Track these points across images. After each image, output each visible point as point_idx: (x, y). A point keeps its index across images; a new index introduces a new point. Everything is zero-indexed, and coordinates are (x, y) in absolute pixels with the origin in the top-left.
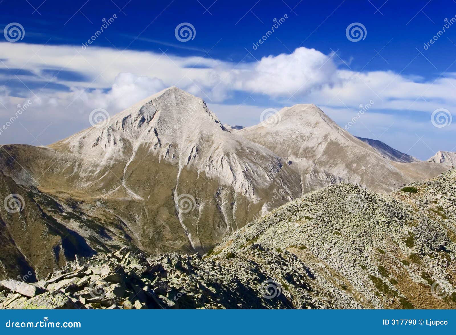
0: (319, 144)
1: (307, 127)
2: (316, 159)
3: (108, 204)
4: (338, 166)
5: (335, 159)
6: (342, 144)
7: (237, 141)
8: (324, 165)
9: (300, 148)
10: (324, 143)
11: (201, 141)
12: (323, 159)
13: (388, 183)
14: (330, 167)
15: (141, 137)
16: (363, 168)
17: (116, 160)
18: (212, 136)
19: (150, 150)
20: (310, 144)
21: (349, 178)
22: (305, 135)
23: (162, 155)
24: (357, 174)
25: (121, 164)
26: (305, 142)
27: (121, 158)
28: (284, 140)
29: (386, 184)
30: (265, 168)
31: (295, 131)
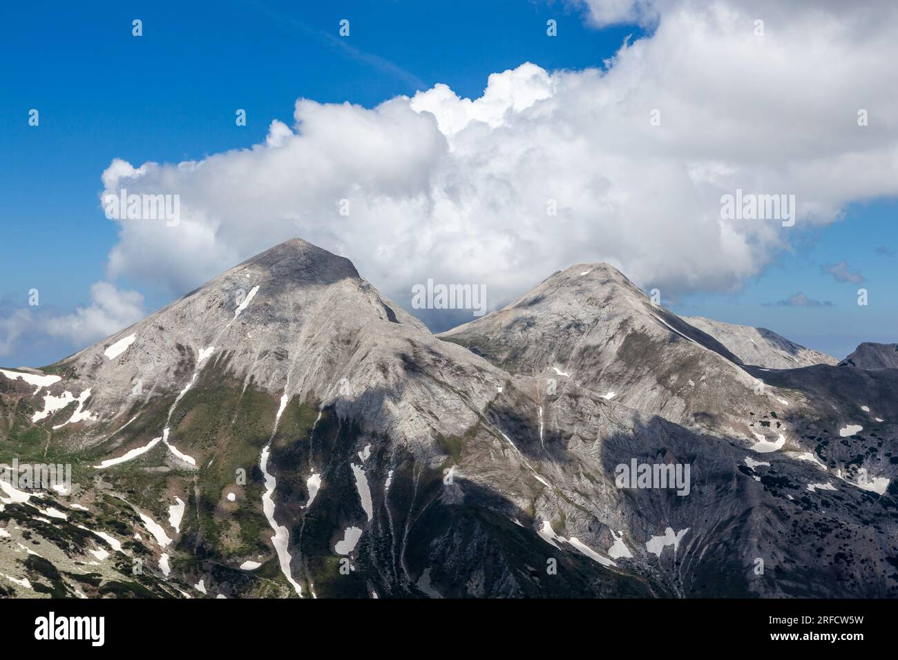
0: (611, 339)
1: (590, 306)
2: (601, 370)
3: (119, 482)
4: (642, 381)
5: (639, 368)
6: (652, 336)
7: (409, 340)
8: (617, 380)
9: (573, 348)
10: (619, 336)
11: (335, 342)
12: (616, 369)
13: (739, 412)
14: (628, 383)
15: (217, 340)
16: (692, 383)
17: (158, 389)
18: (359, 331)
19: (229, 366)
20: (592, 340)
21: (663, 404)
22: (585, 322)
23: (252, 374)
24: (678, 395)
25: (166, 396)
26: (584, 336)
27: (169, 385)
28: (543, 334)
29: (736, 414)
30: (462, 394)
31: (565, 316)
